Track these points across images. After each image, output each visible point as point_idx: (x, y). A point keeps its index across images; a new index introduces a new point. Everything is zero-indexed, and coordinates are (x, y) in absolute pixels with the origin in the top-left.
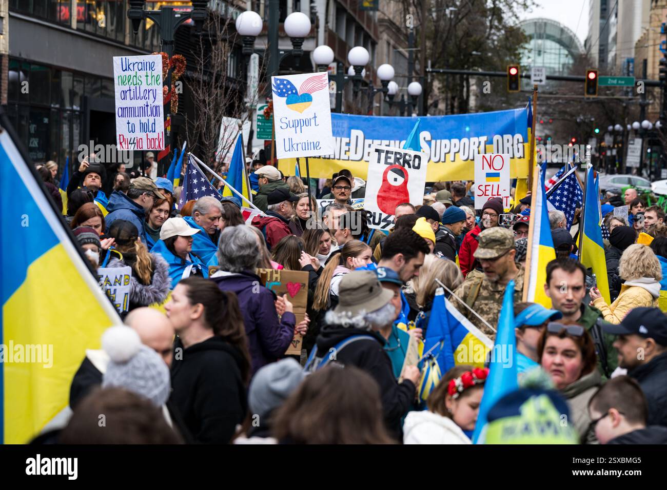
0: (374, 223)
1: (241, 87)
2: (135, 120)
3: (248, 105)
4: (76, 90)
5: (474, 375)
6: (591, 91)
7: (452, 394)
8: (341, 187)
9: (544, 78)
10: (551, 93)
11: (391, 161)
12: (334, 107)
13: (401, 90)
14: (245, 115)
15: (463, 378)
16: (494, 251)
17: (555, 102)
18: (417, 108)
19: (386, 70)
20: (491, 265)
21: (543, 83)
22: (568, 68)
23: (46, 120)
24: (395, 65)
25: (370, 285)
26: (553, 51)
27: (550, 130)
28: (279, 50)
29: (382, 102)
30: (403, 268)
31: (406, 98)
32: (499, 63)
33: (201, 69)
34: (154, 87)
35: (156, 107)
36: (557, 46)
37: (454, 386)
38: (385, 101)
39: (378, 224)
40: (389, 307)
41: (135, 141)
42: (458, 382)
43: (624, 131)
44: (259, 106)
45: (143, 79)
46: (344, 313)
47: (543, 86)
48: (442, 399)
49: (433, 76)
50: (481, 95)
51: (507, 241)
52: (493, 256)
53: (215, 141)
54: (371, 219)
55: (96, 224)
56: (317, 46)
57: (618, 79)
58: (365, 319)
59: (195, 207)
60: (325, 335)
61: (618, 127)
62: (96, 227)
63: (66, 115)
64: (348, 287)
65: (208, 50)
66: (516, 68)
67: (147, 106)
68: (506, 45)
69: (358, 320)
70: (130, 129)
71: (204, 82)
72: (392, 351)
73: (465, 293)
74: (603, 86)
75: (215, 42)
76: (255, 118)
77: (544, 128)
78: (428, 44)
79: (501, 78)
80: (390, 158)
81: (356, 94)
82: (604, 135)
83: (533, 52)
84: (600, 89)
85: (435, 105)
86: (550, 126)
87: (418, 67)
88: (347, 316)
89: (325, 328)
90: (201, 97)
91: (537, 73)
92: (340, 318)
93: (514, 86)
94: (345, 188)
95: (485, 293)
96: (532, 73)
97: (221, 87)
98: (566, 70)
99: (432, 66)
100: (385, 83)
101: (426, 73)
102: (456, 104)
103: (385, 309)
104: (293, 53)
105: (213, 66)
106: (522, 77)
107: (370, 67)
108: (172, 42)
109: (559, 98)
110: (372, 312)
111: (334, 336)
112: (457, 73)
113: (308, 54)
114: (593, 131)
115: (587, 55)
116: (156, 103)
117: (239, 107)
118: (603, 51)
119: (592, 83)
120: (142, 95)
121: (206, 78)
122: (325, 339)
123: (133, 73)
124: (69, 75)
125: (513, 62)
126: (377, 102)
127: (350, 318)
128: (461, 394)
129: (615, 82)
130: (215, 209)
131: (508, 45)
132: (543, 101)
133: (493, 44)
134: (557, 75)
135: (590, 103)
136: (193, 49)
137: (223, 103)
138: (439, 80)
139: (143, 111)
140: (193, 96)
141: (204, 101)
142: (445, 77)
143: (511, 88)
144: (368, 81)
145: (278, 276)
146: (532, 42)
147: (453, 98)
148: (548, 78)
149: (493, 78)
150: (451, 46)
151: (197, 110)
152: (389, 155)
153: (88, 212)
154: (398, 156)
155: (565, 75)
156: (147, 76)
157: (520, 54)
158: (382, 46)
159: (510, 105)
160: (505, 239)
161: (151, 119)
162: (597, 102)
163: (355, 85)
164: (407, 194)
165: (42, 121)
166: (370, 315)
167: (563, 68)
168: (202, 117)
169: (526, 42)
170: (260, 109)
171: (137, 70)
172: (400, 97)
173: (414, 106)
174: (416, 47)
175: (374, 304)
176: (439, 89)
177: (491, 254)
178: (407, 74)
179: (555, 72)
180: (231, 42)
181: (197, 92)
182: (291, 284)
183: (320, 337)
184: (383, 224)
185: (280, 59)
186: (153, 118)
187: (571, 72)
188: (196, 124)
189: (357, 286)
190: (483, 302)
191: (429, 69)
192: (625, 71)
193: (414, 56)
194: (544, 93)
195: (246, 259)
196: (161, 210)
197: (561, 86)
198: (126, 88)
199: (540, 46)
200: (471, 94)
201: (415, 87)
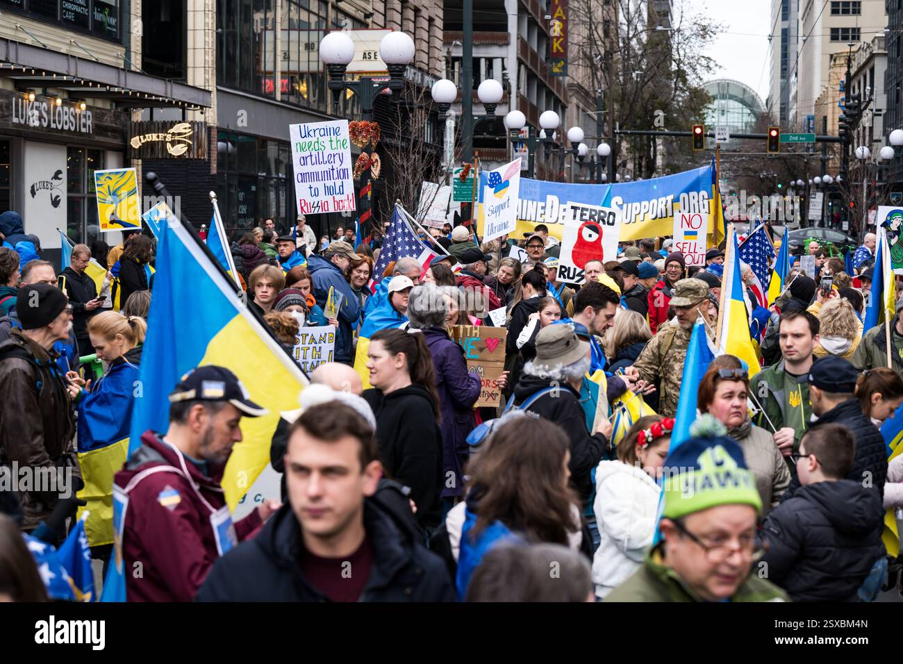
0: (569, 278)
1: (438, 152)
2: (319, 185)
3: (444, 169)
4: (281, 158)
5: (663, 426)
6: (773, 148)
7: (642, 444)
8: (534, 246)
9: (727, 137)
10: (735, 151)
11: (586, 217)
12: (526, 168)
13: (590, 152)
14: (442, 179)
15: (652, 429)
16: (688, 299)
17: (739, 159)
18: (606, 168)
19: (575, 133)
20: (685, 314)
21: (727, 141)
22: (751, 126)
23: (254, 188)
24: (585, 128)
25: (567, 340)
26: (736, 110)
27: (734, 186)
28: (473, 116)
29: (573, 162)
30: (595, 319)
31: (595, 158)
32: (684, 124)
33: (399, 136)
34: (340, 151)
35: (344, 171)
36: (740, 105)
37: (644, 437)
38: (575, 162)
39: (573, 278)
40: (585, 359)
41: (320, 204)
42: (648, 433)
43: (805, 186)
44: (455, 169)
45: (327, 144)
46: (541, 366)
47: (726, 144)
48: (633, 448)
49: (621, 137)
50: (669, 154)
51: (702, 291)
52: (687, 304)
53: (414, 204)
54: (566, 274)
55: (305, 286)
56: (510, 111)
57: (799, 136)
58: (562, 372)
59: (396, 267)
60: (523, 384)
61: (799, 182)
62: (305, 288)
63: (272, 182)
64: (546, 341)
65: (406, 117)
66: (701, 127)
67: (333, 169)
68: (690, 105)
69: (555, 373)
70: (313, 193)
71: (402, 147)
72: (583, 402)
73: (660, 342)
74: (784, 143)
75: (412, 110)
76: (451, 181)
77: (729, 185)
78: (616, 106)
79: (686, 138)
80: (585, 215)
81: (547, 156)
82: (786, 190)
83: (716, 111)
84: (782, 145)
85: (624, 164)
86: (735, 183)
87: (606, 129)
88: (544, 369)
89: (523, 378)
90: (400, 163)
91: (721, 132)
92: (538, 370)
93: (699, 145)
94: (538, 246)
95: (678, 342)
96: (716, 132)
97: (418, 153)
98: (748, 129)
99: (620, 128)
100: (575, 145)
101: (614, 134)
102: (643, 163)
103: (581, 362)
104: (486, 118)
105: (411, 133)
106: (706, 136)
107: (561, 130)
108: (370, 111)
109: (743, 156)
110: (568, 366)
111: (532, 386)
112: (645, 134)
113: (501, 119)
114: (775, 186)
115: (768, 114)
116: (344, 166)
117: (435, 171)
118: (784, 109)
119: (773, 141)
120: (326, 159)
121: (404, 144)
122: (523, 389)
123: (313, 140)
124: (275, 145)
125: (697, 121)
126: (568, 163)
127: (547, 371)
128: (651, 445)
129: (796, 138)
130: (415, 269)
131: (693, 106)
132: (727, 158)
133: (678, 105)
134: (740, 133)
135: (772, 160)
136: (391, 117)
137: (421, 167)
138: (627, 141)
139: (328, 175)
140: (392, 161)
141: (403, 166)
142: (633, 138)
143: (696, 147)
144: (559, 144)
145: (478, 331)
146: (716, 102)
147: (641, 158)
148: (731, 136)
149: (678, 138)
150: (638, 107)
151: (396, 175)
152: (585, 212)
153: (297, 275)
154: (593, 213)
155: (748, 133)
156: (331, 141)
157: (704, 114)
158: (572, 110)
159: (696, 164)
160: (699, 288)
161: (338, 182)
162: (779, 158)
163: (546, 148)
164: (601, 249)
165: (250, 188)
166: (566, 369)
167: (746, 127)
168: (401, 181)
169: (710, 102)
170: (456, 173)
171: (319, 136)
172: (590, 158)
173: (604, 166)
174: (605, 110)
175: (571, 357)
176: (627, 149)
177: (685, 302)
178: (596, 136)
179: (738, 130)
180: (427, 109)
181: (396, 158)
182: (489, 339)
183: (518, 385)
184: (577, 278)
185: (474, 125)
186: (340, 181)
187: (754, 130)
188: (395, 188)
189: (554, 340)
190: (676, 350)
191: (617, 130)
192: (806, 128)
193: (603, 118)
194: (728, 151)
195: (435, 317)
196: (360, 271)
197: (744, 144)
198: (307, 154)
199: (723, 105)
200: (658, 153)
201: (604, 148)
